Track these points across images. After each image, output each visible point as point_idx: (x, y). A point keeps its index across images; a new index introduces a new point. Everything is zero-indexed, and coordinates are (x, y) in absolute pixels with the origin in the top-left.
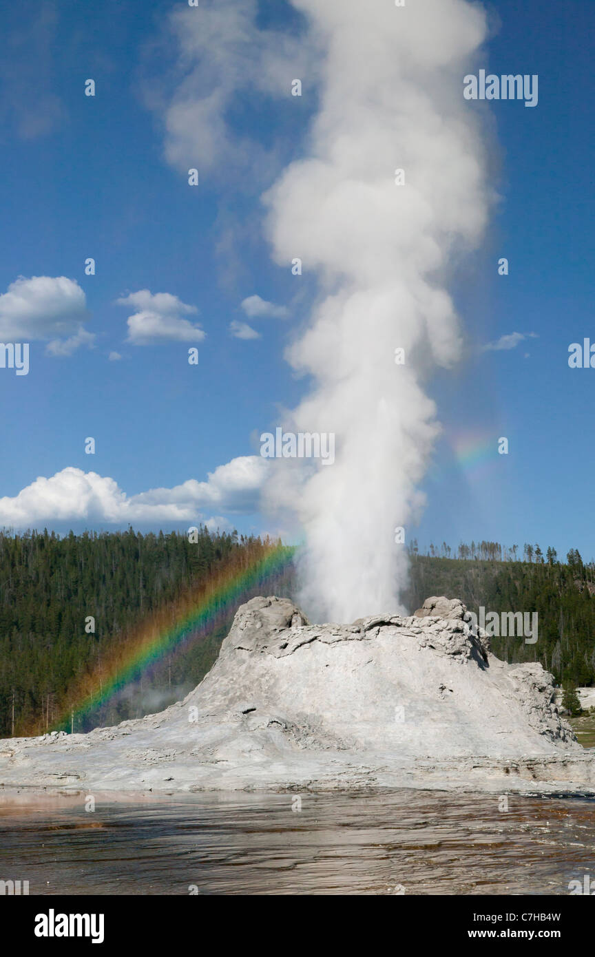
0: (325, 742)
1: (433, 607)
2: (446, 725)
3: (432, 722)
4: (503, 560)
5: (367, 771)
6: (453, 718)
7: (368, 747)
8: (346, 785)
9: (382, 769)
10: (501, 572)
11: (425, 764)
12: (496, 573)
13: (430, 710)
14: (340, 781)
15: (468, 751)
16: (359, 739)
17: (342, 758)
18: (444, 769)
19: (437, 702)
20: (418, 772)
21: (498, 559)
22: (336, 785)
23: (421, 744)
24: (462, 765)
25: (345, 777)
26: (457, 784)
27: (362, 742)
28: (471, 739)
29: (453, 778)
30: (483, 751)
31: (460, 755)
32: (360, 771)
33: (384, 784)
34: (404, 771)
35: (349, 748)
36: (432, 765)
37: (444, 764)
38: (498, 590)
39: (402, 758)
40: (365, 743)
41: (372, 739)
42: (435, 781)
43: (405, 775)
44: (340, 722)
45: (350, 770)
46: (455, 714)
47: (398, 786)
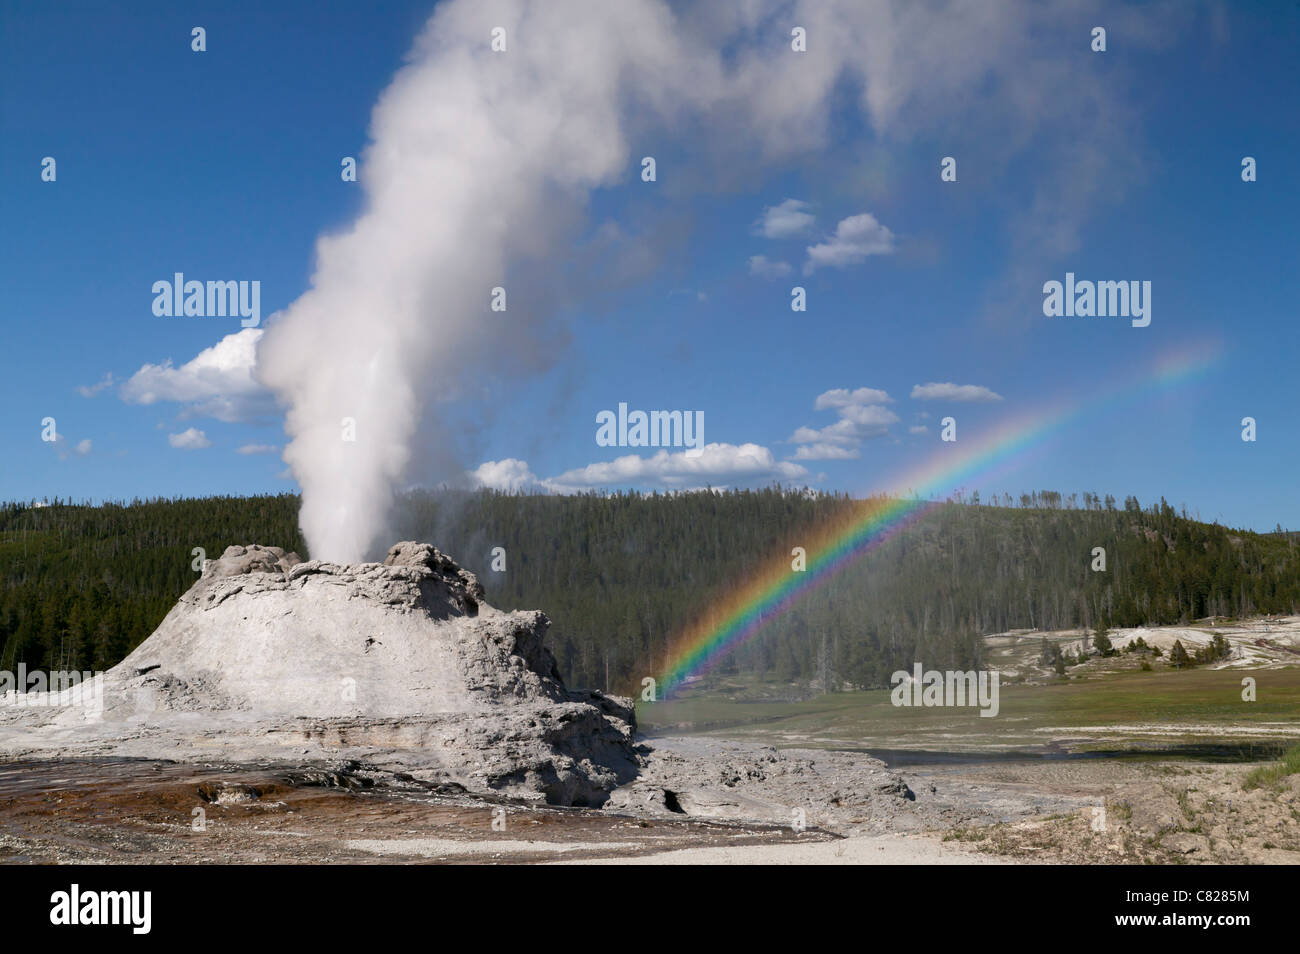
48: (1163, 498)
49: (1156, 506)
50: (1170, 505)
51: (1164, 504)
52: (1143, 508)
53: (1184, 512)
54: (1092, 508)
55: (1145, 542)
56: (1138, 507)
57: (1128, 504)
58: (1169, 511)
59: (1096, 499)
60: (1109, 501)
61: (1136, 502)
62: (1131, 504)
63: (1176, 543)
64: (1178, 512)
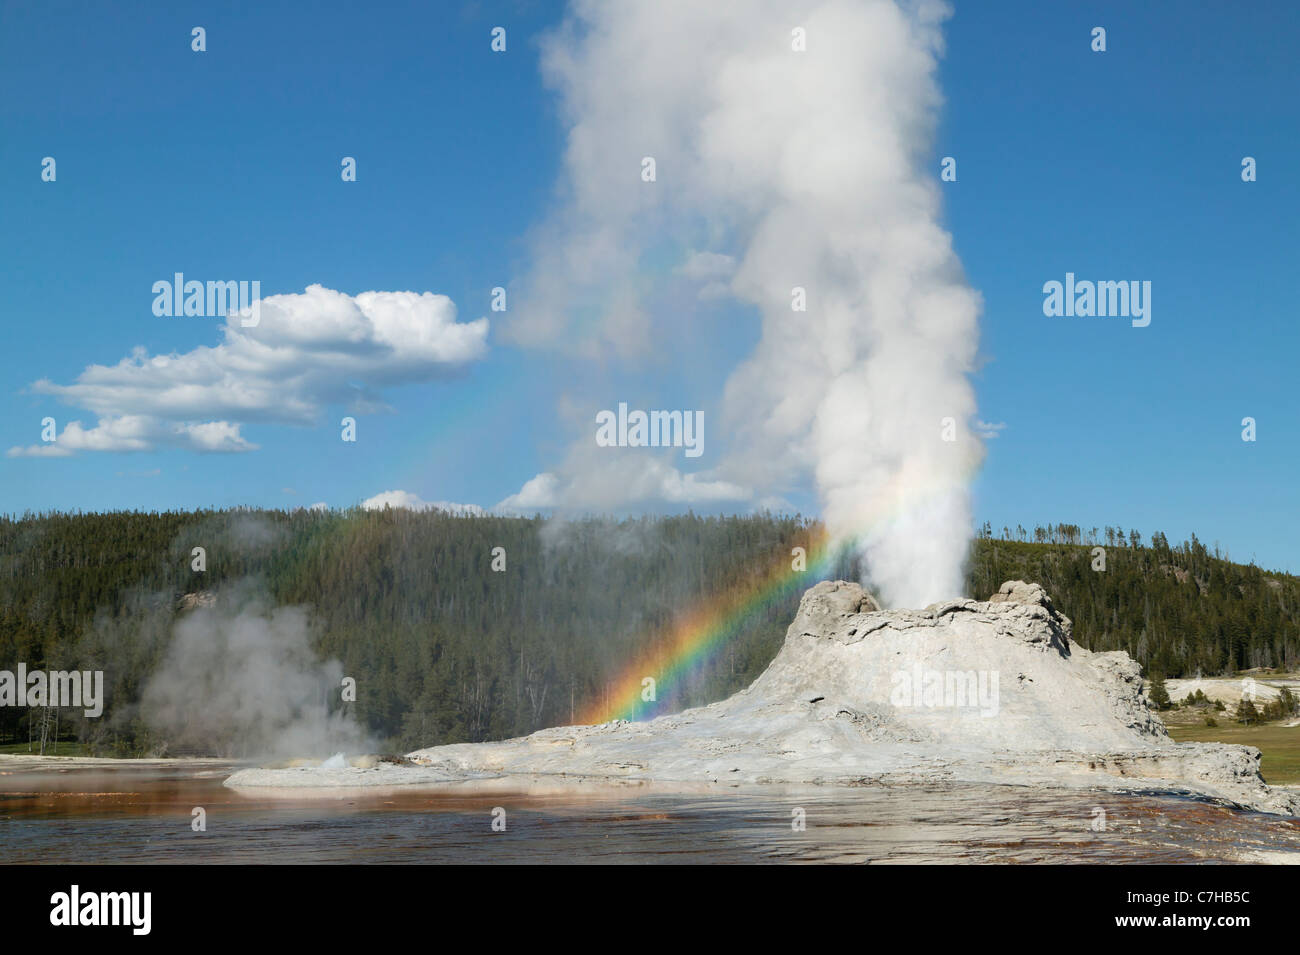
0: (897, 733)
1: (1010, 592)
2: (1025, 717)
3: (1010, 713)
4: (1082, 544)
5: (943, 764)
6: (1034, 709)
7: (943, 739)
8: (920, 779)
9: (959, 763)
10: (1080, 556)
11: (1004, 757)
12: (1075, 557)
13: (1008, 701)
14: (913, 774)
15: (1050, 744)
16: (934, 731)
17: (915, 750)
18: (1024, 764)
19: (1017, 692)
20: (997, 766)
21: (1077, 543)
22: (910, 778)
23: (999, 736)
24: (1043, 760)
25: (918, 771)
26: (1039, 780)
27: (937, 733)
28: (1053, 732)
29: (1035, 773)
30: (1066, 744)
31: (1042, 749)
32: (935, 764)
33: (961, 779)
34: (981, 765)
35: (923, 740)
36: (1012, 759)
37: (1024, 758)
38: (1078, 576)
39: (980, 751)
40: (940, 735)
41: (948, 731)
42: (1016, 776)
43: (984, 769)
44: (913, 712)
45: (924, 763)
46: (1035, 705)
47: (976, 780)
48: (1193, 535)
49: (1187, 543)
50: (1201, 543)
51: (1195, 542)
52: (1172, 545)
53: (1217, 551)
54: (1116, 545)
55: (1176, 583)
56: (1166, 544)
57: (1156, 541)
58: (1200, 550)
59: (1120, 535)
60: (1135, 536)
61: (1164, 537)
62: (1160, 541)
63: (1208, 584)
64: (1211, 551)
